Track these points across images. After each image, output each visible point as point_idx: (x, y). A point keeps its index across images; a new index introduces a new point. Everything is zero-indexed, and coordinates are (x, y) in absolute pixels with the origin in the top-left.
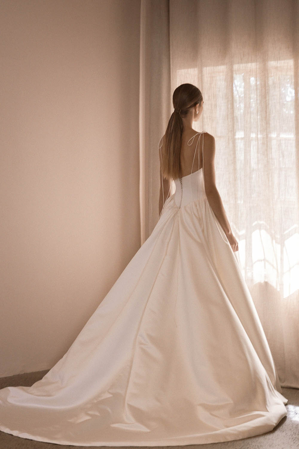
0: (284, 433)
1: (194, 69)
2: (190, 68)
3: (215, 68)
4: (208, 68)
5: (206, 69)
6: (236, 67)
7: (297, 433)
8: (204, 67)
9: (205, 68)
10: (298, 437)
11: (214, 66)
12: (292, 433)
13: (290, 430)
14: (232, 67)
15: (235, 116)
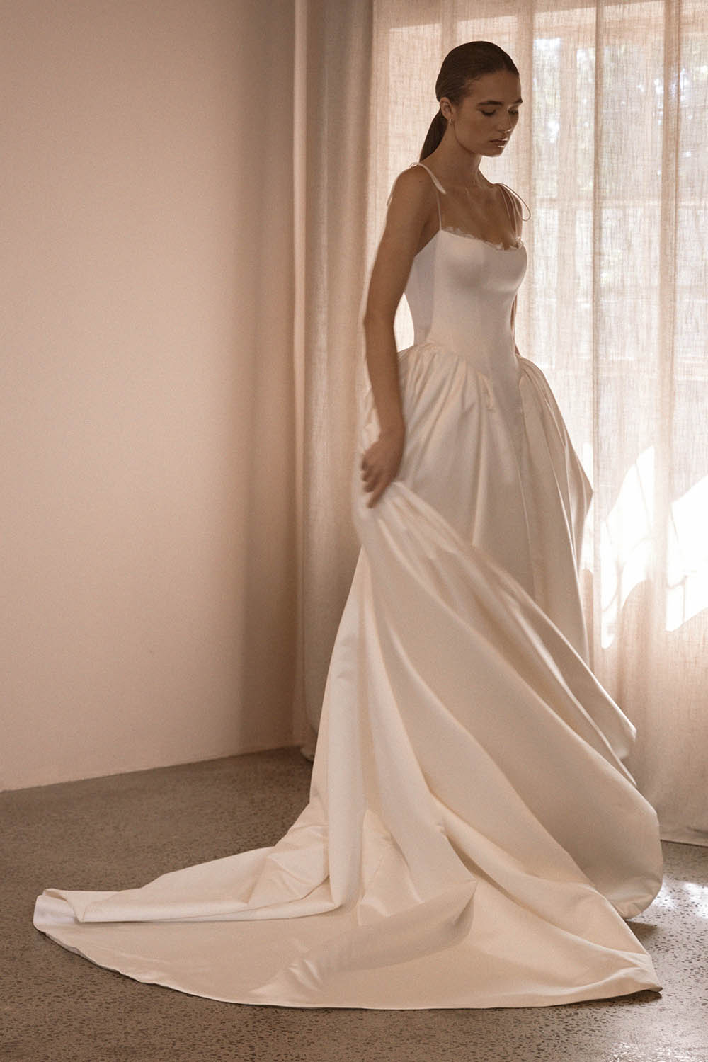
0: (669, 956)
1: (431, 25)
2: (425, 24)
3: (488, 22)
4: (470, 22)
5: (467, 25)
6: (541, 18)
7: (703, 956)
8: (461, 20)
9: (464, 23)
10: (704, 964)
11: (486, 17)
12: (690, 956)
13: (685, 946)
14: (532, 19)
15: (534, 143)
